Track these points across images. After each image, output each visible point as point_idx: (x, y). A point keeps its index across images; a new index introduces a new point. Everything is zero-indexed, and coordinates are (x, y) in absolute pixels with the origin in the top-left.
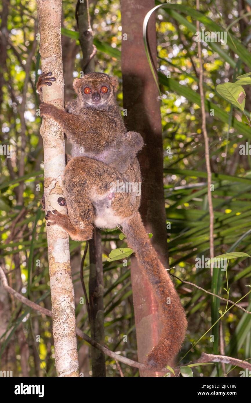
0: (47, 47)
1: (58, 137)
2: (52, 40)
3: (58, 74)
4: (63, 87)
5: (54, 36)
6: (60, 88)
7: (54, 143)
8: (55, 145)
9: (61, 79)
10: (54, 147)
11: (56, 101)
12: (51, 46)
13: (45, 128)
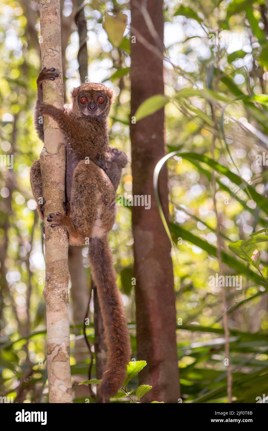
0: (51, 204)
1: (61, 300)
2: (56, 197)
3: (62, 233)
4: (67, 247)
5: (58, 192)
6: (64, 247)
7: (57, 307)
8: (59, 308)
9: (65, 239)
10: (57, 311)
11: (60, 262)
12: (54, 204)
13: (48, 291)
